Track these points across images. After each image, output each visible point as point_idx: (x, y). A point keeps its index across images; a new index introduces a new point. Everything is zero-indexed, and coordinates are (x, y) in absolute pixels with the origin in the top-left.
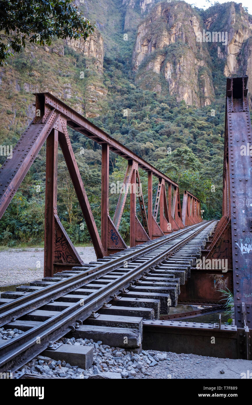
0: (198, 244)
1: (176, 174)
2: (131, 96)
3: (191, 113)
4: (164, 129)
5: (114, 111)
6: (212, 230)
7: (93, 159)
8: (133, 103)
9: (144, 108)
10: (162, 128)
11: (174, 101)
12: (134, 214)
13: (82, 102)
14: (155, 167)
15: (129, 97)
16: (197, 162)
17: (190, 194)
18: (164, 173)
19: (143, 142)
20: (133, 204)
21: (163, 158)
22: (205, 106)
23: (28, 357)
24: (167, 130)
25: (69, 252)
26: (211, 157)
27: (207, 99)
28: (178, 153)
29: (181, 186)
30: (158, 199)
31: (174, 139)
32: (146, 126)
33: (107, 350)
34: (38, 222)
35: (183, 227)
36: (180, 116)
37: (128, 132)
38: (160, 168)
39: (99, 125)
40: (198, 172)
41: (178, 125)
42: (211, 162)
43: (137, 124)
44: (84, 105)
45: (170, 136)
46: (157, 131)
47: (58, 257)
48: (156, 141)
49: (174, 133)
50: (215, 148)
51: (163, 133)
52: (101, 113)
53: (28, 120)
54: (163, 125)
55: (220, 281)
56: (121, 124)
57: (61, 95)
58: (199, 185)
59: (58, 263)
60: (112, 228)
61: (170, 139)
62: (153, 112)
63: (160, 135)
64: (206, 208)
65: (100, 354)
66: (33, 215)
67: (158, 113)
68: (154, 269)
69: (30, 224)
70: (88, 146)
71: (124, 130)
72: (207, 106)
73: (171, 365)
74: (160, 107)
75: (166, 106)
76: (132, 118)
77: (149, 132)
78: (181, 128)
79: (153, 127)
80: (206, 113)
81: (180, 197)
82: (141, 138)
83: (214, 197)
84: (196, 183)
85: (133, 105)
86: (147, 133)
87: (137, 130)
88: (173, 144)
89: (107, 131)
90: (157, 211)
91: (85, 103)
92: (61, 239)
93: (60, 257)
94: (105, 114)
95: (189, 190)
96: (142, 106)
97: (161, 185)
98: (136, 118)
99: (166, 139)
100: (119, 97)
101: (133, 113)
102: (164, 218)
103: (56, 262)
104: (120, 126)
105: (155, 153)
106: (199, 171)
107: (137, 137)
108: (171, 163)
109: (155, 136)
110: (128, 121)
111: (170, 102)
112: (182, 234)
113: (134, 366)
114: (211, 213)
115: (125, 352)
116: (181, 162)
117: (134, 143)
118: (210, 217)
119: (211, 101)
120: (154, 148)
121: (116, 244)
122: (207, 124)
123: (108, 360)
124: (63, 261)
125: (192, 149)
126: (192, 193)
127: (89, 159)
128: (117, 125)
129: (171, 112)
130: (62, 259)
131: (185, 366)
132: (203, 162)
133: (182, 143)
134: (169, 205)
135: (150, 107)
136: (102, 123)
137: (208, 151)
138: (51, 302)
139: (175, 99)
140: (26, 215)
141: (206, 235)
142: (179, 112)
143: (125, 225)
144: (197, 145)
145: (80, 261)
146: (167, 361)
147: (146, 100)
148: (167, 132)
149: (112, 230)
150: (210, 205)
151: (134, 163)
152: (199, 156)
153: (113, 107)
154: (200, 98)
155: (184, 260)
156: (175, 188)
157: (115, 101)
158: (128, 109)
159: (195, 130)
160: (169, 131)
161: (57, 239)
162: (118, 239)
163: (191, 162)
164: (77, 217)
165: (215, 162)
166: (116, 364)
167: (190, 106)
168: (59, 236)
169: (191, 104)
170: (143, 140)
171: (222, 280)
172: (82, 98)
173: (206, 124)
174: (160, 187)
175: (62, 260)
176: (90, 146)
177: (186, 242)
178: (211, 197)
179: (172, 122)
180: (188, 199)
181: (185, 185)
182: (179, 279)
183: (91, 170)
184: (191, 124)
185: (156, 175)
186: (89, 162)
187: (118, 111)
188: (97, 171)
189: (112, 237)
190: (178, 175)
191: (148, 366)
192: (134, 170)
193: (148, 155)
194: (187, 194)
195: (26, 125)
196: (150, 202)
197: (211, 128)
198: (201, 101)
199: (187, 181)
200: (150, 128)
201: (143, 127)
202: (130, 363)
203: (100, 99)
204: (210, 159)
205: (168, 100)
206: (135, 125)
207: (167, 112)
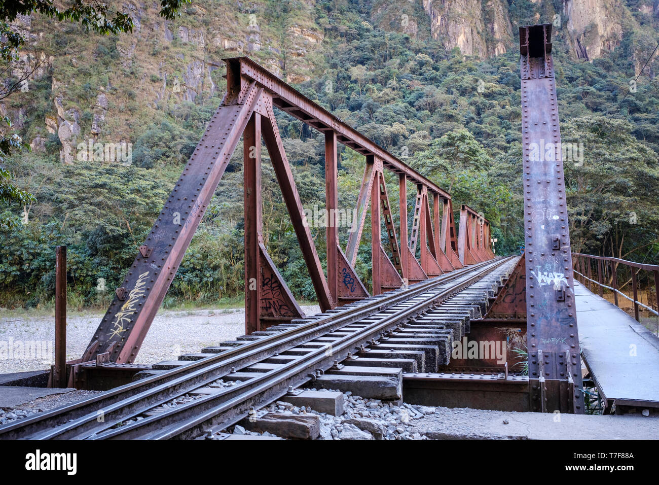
0: (484, 288)
1: (447, 178)
2: (365, 43)
3: (470, 70)
4: (425, 98)
5: (335, 69)
6: (509, 270)
7: (301, 155)
8: (368, 54)
9: (387, 63)
10: (420, 97)
11: (441, 49)
12: (379, 245)
13: (280, 57)
14: (410, 166)
15: (362, 45)
16: (483, 155)
17: (472, 211)
18: (426, 177)
19: (387, 123)
20: (376, 227)
21: (422, 150)
22: (495, 56)
23: (268, 399)
24: (430, 100)
25: (283, 300)
26: (508, 145)
27: (499, 44)
28: (450, 141)
29: (456, 198)
30: (416, 220)
31: (443, 116)
32: (392, 96)
33: (359, 401)
34: (212, 265)
35: (459, 266)
36: (451, 76)
37: (361, 106)
38: (418, 168)
39: (310, 95)
40: (484, 173)
41: (449, 92)
42: (507, 155)
43: (377, 93)
44: (284, 61)
45: (434, 111)
46: (411, 104)
47: (267, 308)
48: (410, 120)
49: (442, 105)
50: (515, 130)
51: (422, 106)
52: (312, 75)
53: (188, 91)
54: (422, 92)
55: (516, 338)
56: (349, 92)
57: (242, 45)
58: (487, 195)
59: (266, 318)
60: (344, 266)
61: (435, 117)
62: (404, 70)
63: (417, 110)
64: (501, 236)
65: (351, 404)
66: (202, 254)
67: (413, 71)
68: (414, 319)
69: (199, 270)
70: (292, 133)
71: (354, 103)
72: (499, 55)
73: (441, 418)
74: (415, 60)
75: (427, 58)
76: (367, 81)
77: (397, 105)
78: (453, 96)
79: (404, 97)
80: (498, 69)
81: (454, 217)
82: (384, 115)
83: (514, 215)
84: (482, 193)
85: (368, 59)
86: (395, 108)
87: (377, 103)
88: (440, 125)
89: (325, 106)
90: (415, 239)
91: (285, 58)
92: (270, 280)
93: (270, 308)
94: (320, 76)
95: (470, 205)
96: (385, 60)
97: (421, 196)
98: (374, 81)
99: (428, 116)
100: (343, 46)
101: (368, 73)
102: (427, 251)
103: (263, 316)
104: (346, 96)
105: (410, 141)
106: (486, 170)
107: (376, 114)
108: (437, 158)
109: (409, 111)
110: (361, 86)
111: (434, 50)
112: (458, 277)
113: (395, 417)
114: (510, 243)
115: (381, 404)
116: (454, 155)
117: (371, 125)
118: (507, 250)
119: (507, 47)
120: (407, 133)
121: (352, 291)
122: (499, 89)
123: (360, 412)
124: (274, 314)
125: (474, 133)
126: (475, 209)
127: (294, 155)
128: (342, 94)
129: (436, 69)
130: (273, 310)
131: (458, 418)
132: (493, 155)
133: (455, 123)
134: (436, 230)
135: (398, 61)
136: (315, 92)
137: (502, 135)
138: (274, 356)
139: (441, 46)
140: (191, 253)
141: (499, 278)
142: (450, 68)
143: (361, 268)
144: (482, 126)
145: (300, 313)
146: (436, 415)
147: (391, 48)
148: (429, 104)
149: (344, 269)
150: (507, 231)
151: (376, 160)
152: (487, 144)
153: (334, 64)
154: (486, 42)
155: (461, 308)
156: (446, 201)
157: (337, 53)
158: (360, 66)
159: (480, 100)
160: (434, 103)
161: (264, 280)
162: (355, 283)
163: (472, 156)
164: (278, 256)
165: (514, 154)
166: (371, 415)
167: (469, 57)
168: (268, 275)
169: (471, 53)
170: (388, 120)
171: (519, 337)
172: (279, 49)
173: (497, 88)
174: (419, 199)
175: (272, 313)
176: (296, 132)
177: (465, 286)
178: (510, 215)
179: (437, 87)
180: (468, 220)
181: (463, 196)
182: (452, 330)
183: (299, 175)
184: (472, 89)
185: (413, 179)
186: (295, 160)
187: (343, 69)
188: (309, 176)
189: (345, 279)
190: (449, 179)
191: (412, 418)
192: (377, 172)
193: (397, 145)
194: (466, 211)
195: (184, 100)
196: (403, 225)
197: (506, 94)
198: (488, 48)
199: (466, 188)
200: (400, 97)
201: (387, 97)
202: (390, 414)
203: (311, 50)
204: (505, 149)
205: (430, 48)
206: (373, 95)
207: (428, 68)
